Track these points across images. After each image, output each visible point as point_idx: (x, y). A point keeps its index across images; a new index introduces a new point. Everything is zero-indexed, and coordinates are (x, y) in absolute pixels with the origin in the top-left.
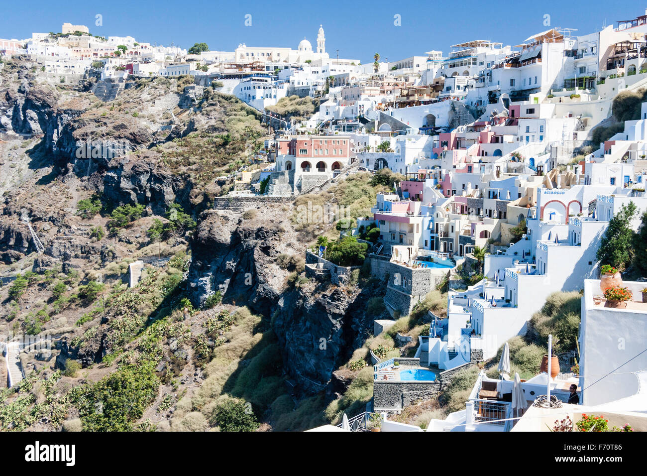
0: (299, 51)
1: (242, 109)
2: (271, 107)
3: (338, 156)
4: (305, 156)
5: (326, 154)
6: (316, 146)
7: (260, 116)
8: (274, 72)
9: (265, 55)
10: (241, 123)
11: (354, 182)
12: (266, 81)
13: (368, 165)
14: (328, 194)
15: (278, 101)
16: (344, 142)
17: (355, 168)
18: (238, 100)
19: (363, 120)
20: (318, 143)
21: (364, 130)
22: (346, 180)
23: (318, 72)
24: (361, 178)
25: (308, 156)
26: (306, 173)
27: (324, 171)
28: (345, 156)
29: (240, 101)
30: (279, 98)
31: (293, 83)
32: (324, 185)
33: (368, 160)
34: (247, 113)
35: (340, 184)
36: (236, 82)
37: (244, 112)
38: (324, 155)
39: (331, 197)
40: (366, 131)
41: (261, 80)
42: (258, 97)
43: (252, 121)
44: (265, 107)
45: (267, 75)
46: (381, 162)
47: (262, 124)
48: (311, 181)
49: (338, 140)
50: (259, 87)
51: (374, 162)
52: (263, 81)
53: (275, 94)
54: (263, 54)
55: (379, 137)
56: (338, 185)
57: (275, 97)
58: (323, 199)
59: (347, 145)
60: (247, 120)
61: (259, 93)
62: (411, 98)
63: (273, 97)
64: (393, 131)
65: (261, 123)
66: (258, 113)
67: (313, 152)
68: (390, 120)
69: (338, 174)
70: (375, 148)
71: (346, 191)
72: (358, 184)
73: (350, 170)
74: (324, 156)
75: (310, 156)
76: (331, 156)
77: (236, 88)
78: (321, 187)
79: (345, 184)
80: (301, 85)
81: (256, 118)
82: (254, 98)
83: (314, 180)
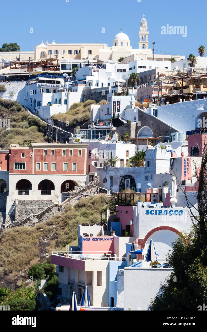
0: (114, 47)
1: (24, 118)
2: (60, 115)
3: (70, 172)
4: (22, 172)
5: (53, 169)
6: (38, 158)
7: (44, 127)
8: (71, 71)
9: (73, 52)
10: (20, 137)
11: (84, 209)
12: (58, 82)
13: (112, 185)
14: (47, 227)
15: (69, 107)
16: (80, 151)
17: (93, 190)
18: (21, 107)
19: (117, 122)
20: (41, 154)
21: (116, 135)
22: (75, 207)
23: (125, 70)
24: (93, 204)
25: (27, 172)
26: (24, 197)
27: (50, 194)
28: (80, 173)
29: (23, 109)
30: (71, 103)
31: (90, 84)
32: (43, 214)
33: (111, 178)
34: (29, 123)
35: (66, 211)
36: (22, 85)
37: (25, 123)
38: (50, 170)
39: (50, 231)
40: (119, 137)
41: (50, 82)
42: (45, 103)
43: (33, 134)
44: (51, 115)
45: (60, 76)
46: (128, 181)
47: (46, 137)
48: (29, 207)
49: (70, 149)
50: (48, 91)
51: (119, 181)
52: (54, 82)
53: (66, 98)
54: (70, 52)
55: (134, 146)
56: (62, 214)
57: (66, 102)
58: (39, 233)
59: (83, 156)
60: (27, 132)
61: (46, 98)
62: (185, 91)
63: (63, 102)
64: (155, 136)
65: (44, 136)
66: (42, 123)
67: (34, 167)
68: (152, 122)
69: (66, 198)
70: (125, 162)
71: (71, 223)
72: (88, 212)
73: (84, 193)
74: (50, 172)
75: (29, 172)
76: (60, 172)
77: (20, 92)
78: (39, 217)
79: (73, 212)
80: (100, 86)
81: (39, 131)
82: (40, 104)
83: (34, 207)
